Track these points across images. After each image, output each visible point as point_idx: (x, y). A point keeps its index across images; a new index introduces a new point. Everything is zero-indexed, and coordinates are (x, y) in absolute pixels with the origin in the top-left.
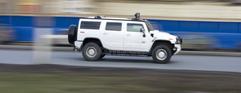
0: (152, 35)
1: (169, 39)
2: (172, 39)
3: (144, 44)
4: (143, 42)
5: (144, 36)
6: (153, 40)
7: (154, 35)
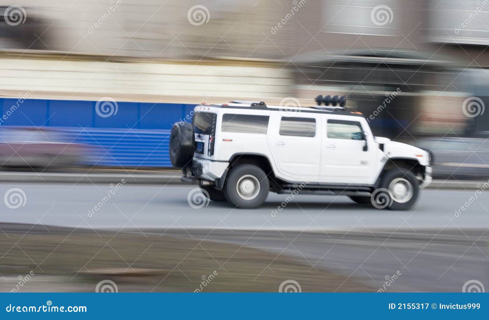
0: (382, 147)
1: (417, 156)
2: (421, 156)
3: (364, 167)
4: (363, 163)
5: (365, 149)
6: (384, 159)
7: (385, 147)
